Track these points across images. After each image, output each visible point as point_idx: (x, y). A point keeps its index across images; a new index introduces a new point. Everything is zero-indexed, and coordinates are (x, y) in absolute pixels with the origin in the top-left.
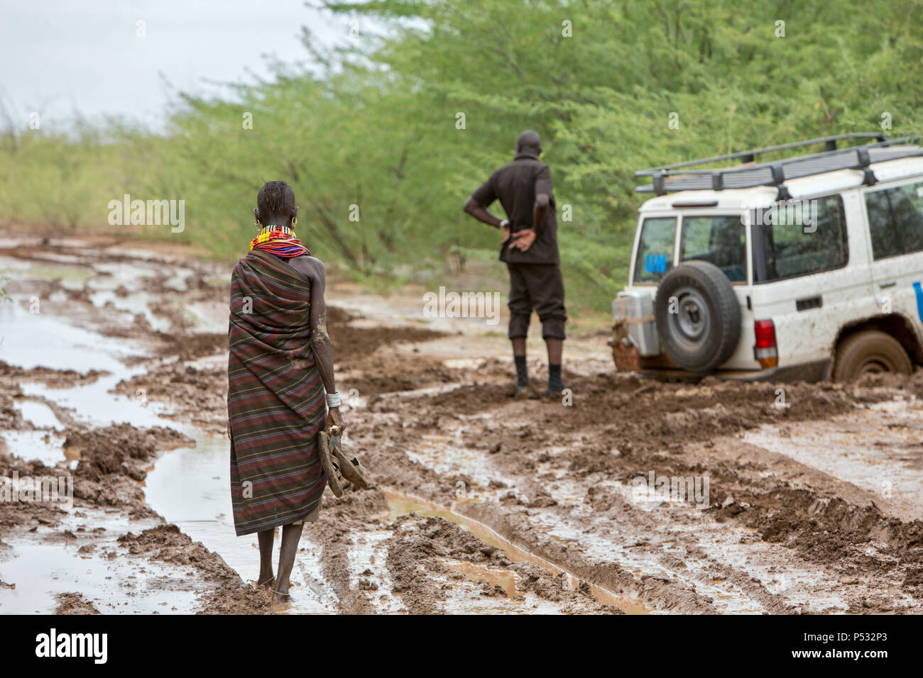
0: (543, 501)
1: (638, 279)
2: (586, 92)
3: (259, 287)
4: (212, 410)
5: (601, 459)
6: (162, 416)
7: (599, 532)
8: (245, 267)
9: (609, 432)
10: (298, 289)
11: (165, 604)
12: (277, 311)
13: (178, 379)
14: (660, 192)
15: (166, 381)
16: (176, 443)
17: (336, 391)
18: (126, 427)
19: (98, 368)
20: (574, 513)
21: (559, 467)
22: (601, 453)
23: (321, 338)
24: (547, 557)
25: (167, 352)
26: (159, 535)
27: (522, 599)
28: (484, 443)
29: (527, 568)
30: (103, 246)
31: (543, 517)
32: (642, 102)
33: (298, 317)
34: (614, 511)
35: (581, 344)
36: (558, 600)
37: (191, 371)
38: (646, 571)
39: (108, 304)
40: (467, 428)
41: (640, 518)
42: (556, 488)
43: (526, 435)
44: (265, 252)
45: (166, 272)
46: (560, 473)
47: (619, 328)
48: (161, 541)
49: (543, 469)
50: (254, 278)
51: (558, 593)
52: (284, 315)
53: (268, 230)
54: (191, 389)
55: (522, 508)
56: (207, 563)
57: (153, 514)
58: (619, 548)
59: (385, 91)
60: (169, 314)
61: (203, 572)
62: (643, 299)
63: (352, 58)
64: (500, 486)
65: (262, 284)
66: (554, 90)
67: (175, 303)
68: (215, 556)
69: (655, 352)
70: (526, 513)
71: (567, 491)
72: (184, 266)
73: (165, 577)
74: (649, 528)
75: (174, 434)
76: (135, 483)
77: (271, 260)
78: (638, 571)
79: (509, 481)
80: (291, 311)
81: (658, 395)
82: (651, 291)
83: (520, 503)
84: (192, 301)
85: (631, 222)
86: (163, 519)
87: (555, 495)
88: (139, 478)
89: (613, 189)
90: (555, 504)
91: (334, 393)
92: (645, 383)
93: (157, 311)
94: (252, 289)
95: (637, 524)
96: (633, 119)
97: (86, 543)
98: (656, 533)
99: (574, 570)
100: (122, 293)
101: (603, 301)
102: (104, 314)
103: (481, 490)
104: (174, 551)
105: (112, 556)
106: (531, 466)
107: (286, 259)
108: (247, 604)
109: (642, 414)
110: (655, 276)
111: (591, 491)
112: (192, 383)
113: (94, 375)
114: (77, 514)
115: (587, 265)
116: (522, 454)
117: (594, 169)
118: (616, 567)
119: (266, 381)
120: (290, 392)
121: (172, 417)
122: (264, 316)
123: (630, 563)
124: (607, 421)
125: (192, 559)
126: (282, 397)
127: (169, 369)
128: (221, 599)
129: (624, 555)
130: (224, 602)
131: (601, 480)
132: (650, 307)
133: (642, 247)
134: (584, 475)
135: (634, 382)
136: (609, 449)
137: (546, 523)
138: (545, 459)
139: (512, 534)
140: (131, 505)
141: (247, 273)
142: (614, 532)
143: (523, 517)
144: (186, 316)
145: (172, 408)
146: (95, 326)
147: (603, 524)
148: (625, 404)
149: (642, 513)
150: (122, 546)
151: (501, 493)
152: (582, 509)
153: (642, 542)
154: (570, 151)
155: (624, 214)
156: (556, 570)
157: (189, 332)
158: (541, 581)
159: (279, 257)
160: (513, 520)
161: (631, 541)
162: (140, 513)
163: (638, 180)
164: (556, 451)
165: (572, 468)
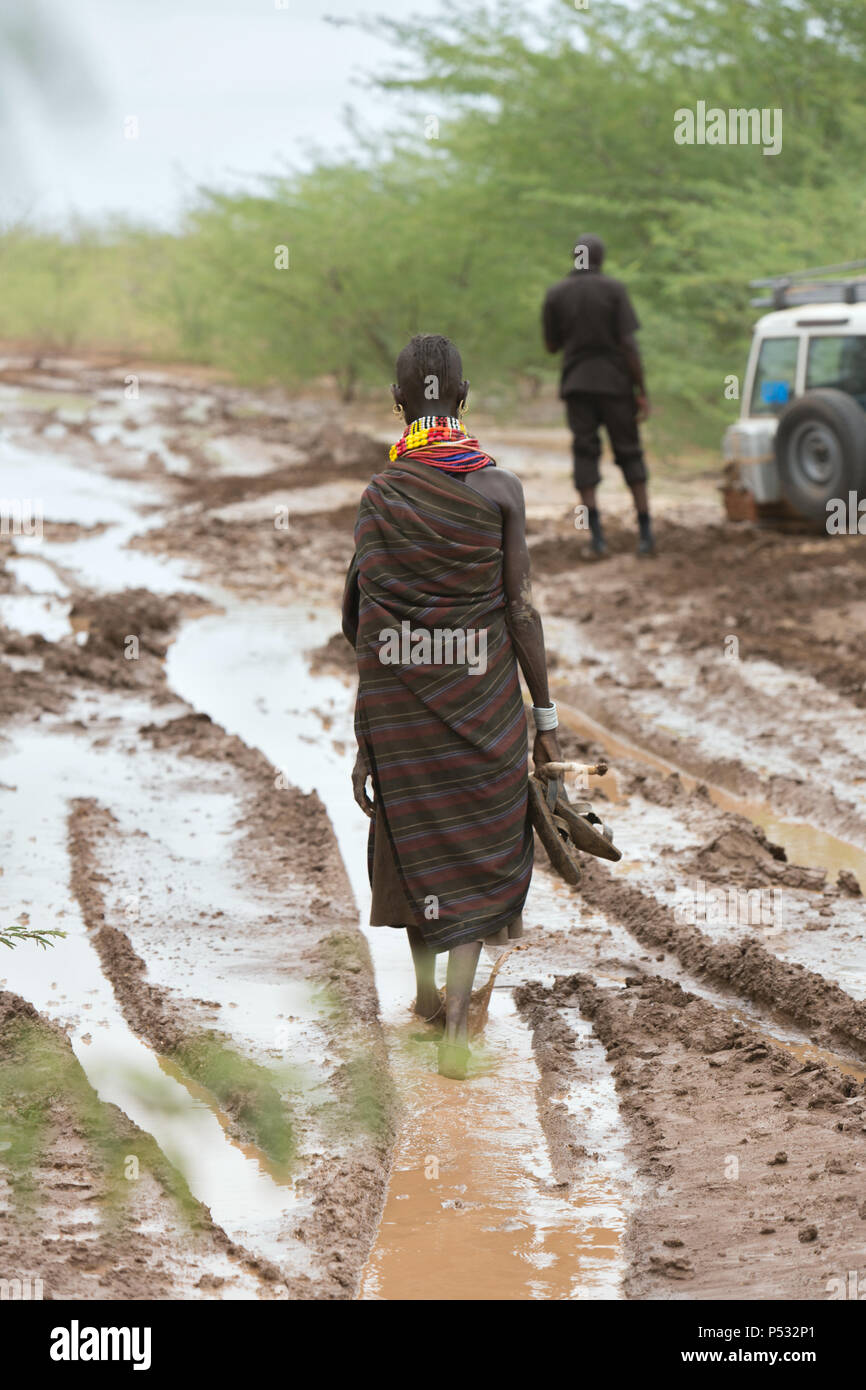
0: (645, 682)
1: (755, 412)
2: (689, 185)
3: (415, 526)
4: (245, 570)
5: (715, 630)
6: (187, 577)
7: (716, 719)
8: (385, 492)
9: (722, 597)
10: (482, 527)
11: (197, 810)
12: (447, 568)
13: (202, 532)
14: (780, 305)
15: (188, 534)
16: (202, 609)
17: (551, 702)
18: (142, 592)
19: (106, 517)
20: (684, 696)
21: (664, 640)
22: (713, 623)
23: (528, 614)
24: (653, 751)
25: (187, 499)
26: (188, 725)
27: (626, 804)
28: (572, 610)
29: (632, 766)
30: (105, 368)
31: (646, 703)
32: (756, 198)
33: (484, 577)
34: (732, 694)
35: (684, 487)
36: (670, 806)
37: (218, 522)
38: (774, 769)
39: (115, 441)
40: (550, 591)
41: (764, 703)
42: (660, 665)
43: (622, 600)
44: (421, 465)
45: (183, 399)
46: (665, 648)
47: (731, 471)
48: (190, 732)
49: (644, 642)
50: (406, 512)
51: (670, 797)
52: (461, 573)
53: (422, 425)
54: (218, 544)
55: (621, 691)
56: (247, 760)
57: (178, 699)
58: (740, 740)
59: (445, 184)
60: (188, 452)
61: (241, 770)
62: (760, 436)
63: (403, 143)
64: (591, 663)
65: (419, 520)
66: (648, 183)
67: (195, 438)
68: (255, 752)
69: (773, 497)
70: (626, 697)
71: (673, 670)
72: (204, 392)
73: (197, 777)
74: (774, 716)
75: (200, 601)
76: (155, 660)
77: (432, 477)
78: (763, 768)
79: (604, 657)
80: (473, 565)
81: (778, 552)
82: (770, 425)
83: (618, 684)
84: (216, 436)
85: (742, 344)
86: (191, 706)
87: (661, 675)
88: (160, 653)
89: (722, 303)
90: (659, 685)
91: (549, 706)
92: (763, 537)
93: (175, 448)
94: (400, 531)
95: (760, 710)
96: (745, 219)
97: (100, 735)
98: (784, 721)
99: (687, 767)
100: (131, 425)
101: (712, 436)
102: (112, 452)
103: (570, 667)
104: (208, 745)
105: (132, 751)
106: (629, 639)
107: (460, 476)
108: (297, 811)
109: (760, 574)
110: (774, 409)
111: (704, 670)
112: (220, 536)
113: (101, 527)
114: (89, 700)
115: (691, 394)
116: (618, 625)
117: (698, 279)
118: (737, 764)
119: (428, 699)
120: (471, 715)
121: (198, 579)
122: (424, 577)
123: (755, 759)
124: (719, 583)
125: (229, 755)
126: (457, 725)
127: (190, 520)
128: (265, 804)
129: (747, 748)
130: (270, 807)
131: (715, 656)
132: (768, 444)
133: (759, 373)
134: (694, 650)
135: (749, 536)
136: (723, 616)
137: (650, 710)
138: (646, 630)
139: (611, 723)
140: (152, 687)
141: (390, 502)
142: (733, 721)
143: (623, 702)
144: (209, 455)
145: (197, 566)
146: (100, 467)
147: (719, 711)
148: (739, 562)
149: (766, 696)
150: (145, 738)
151: (595, 672)
152: (693, 692)
153: (767, 732)
154: (669, 256)
155: (734, 333)
156: (666, 769)
157: (213, 474)
158: (649, 782)
159: (448, 473)
160: (611, 707)
161: (755, 730)
162: (164, 698)
163: (753, 292)
164: (659, 620)
165: (680, 641)
